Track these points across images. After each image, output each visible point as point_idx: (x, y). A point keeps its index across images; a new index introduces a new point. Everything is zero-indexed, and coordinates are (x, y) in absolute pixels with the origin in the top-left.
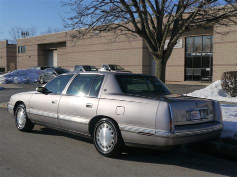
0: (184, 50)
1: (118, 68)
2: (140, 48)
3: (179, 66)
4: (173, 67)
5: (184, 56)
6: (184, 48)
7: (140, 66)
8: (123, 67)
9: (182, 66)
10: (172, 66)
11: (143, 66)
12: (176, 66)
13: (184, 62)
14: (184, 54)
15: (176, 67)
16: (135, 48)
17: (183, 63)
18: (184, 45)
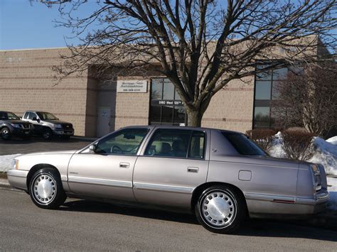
0: (149, 95)
1: (49, 116)
2: (83, 89)
3: (141, 118)
4: (132, 119)
5: (148, 105)
6: (149, 93)
7: (82, 115)
8: (57, 117)
9: (145, 118)
10: (131, 117)
11: (87, 115)
12: (137, 118)
13: (148, 113)
14: (148, 101)
15: (137, 120)
16: (76, 89)
17: (147, 115)
18: (149, 89)
